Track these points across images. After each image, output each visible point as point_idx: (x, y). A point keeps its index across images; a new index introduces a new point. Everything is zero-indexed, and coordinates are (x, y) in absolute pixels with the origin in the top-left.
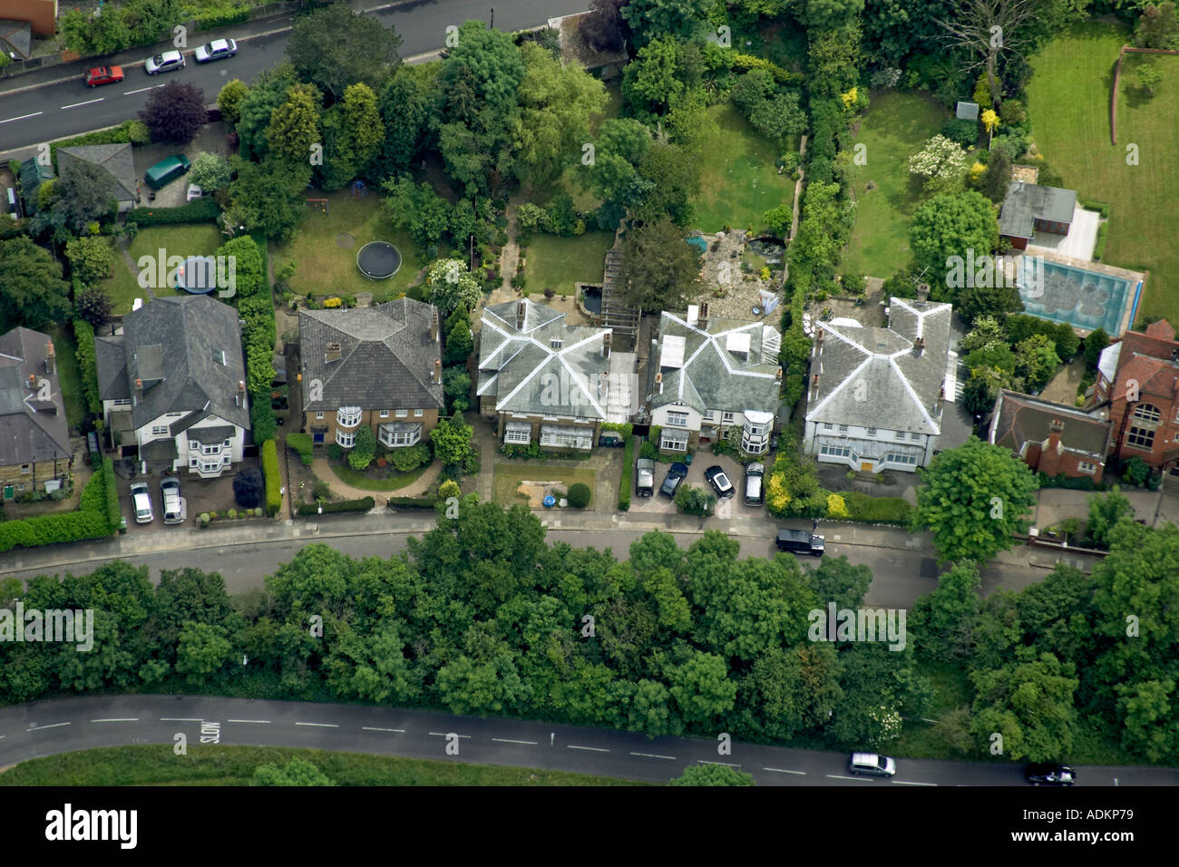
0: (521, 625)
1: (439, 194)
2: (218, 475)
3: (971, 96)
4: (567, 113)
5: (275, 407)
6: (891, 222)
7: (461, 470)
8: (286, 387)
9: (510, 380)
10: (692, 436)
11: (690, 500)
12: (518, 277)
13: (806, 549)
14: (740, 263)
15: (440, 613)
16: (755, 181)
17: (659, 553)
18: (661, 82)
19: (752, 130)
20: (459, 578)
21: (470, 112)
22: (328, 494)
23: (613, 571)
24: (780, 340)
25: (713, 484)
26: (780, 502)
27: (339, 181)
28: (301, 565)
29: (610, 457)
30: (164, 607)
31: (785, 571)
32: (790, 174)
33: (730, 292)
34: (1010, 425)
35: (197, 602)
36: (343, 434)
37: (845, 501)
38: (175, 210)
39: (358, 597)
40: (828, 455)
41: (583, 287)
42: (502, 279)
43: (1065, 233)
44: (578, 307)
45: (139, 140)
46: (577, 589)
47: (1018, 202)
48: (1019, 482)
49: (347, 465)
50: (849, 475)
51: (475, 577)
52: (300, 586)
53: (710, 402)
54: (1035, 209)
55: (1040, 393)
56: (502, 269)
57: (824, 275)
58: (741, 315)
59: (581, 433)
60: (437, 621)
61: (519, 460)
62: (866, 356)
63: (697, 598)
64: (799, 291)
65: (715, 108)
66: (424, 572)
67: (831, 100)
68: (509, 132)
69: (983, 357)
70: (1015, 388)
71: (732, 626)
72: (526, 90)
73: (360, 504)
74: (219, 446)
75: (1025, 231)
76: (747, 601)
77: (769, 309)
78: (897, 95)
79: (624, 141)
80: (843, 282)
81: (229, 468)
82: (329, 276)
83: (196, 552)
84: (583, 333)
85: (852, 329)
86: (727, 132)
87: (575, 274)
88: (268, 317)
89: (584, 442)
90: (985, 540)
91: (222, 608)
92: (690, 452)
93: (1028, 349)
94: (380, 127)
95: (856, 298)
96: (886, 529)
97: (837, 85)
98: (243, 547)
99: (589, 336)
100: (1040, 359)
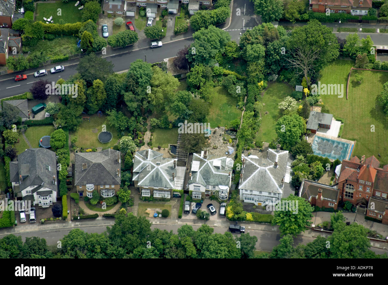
0: (142, 255)
1: (125, 115)
2: (48, 207)
3: (301, 83)
4: (165, 89)
5: (67, 184)
6: (273, 124)
7: (127, 205)
8: (71, 178)
9: (143, 175)
10: (202, 194)
11: (201, 215)
12: (150, 142)
13: (238, 231)
14: (222, 138)
15: (115, 251)
16: (229, 111)
17: (186, 232)
18: (197, 79)
19: (229, 95)
20: (122, 240)
21: (134, 89)
22: (83, 213)
23: (172, 237)
24: (233, 163)
25: (209, 209)
26: (230, 215)
27: (93, 111)
28: (70, 236)
29: (176, 201)
30: (25, 249)
31: (227, 238)
32: (241, 109)
33: (218, 147)
34: (305, 191)
35: (36, 248)
36: (89, 193)
37: (252, 215)
38: (40, 121)
39: (89, 246)
40: (247, 200)
41: (171, 145)
42: (144, 143)
43: (329, 128)
44: (169, 152)
45: (30, 98)
46: (160, 244)
47: (313, 118)
48: (306, 209)
49: (90, 204)
50: (254, 207)
51: (126, 240)
52: (70, 242)
53: (208, 183)
54: (319, 120)
55: (318, 180)
56: (145, 140)
57: (249, 142)
58: (222, 154)
59: (166, 193)
60: (114, 254)
61: (147, 202)
62: (258, 168)
63: (198, 247)
64: (240, 146)
65: (217, 87)
66: (111, 238)
67: (254, 85)
68: (147, 95)
69: (299, 168)
70: (309, 179)
71: (209, 256)
72: (152, 81)
73: (93, 216)
74: (47, 197)
75: (315, 127)
76: (214, 248)
77: (231, 153)
78: (277, 83)
79: (183, 98)
80: (255, 144)
81: (52, 204)
82: (89, 142)
83: (39, 232)
84: (168, 160)
85: (255, 159)
86: (221, 95)
87: (169, 141)
88: (67, 155)
89: (168, 196)
90: (295, 228)
91: (45, 250)
92: (202, 199)
93: (314, 165)
94: (105, 93)
95: (259, 149)
96: (266, 225)
97: (256, 80)
98: (55, 230)
99: (169, 161)
100: (317, 169)
